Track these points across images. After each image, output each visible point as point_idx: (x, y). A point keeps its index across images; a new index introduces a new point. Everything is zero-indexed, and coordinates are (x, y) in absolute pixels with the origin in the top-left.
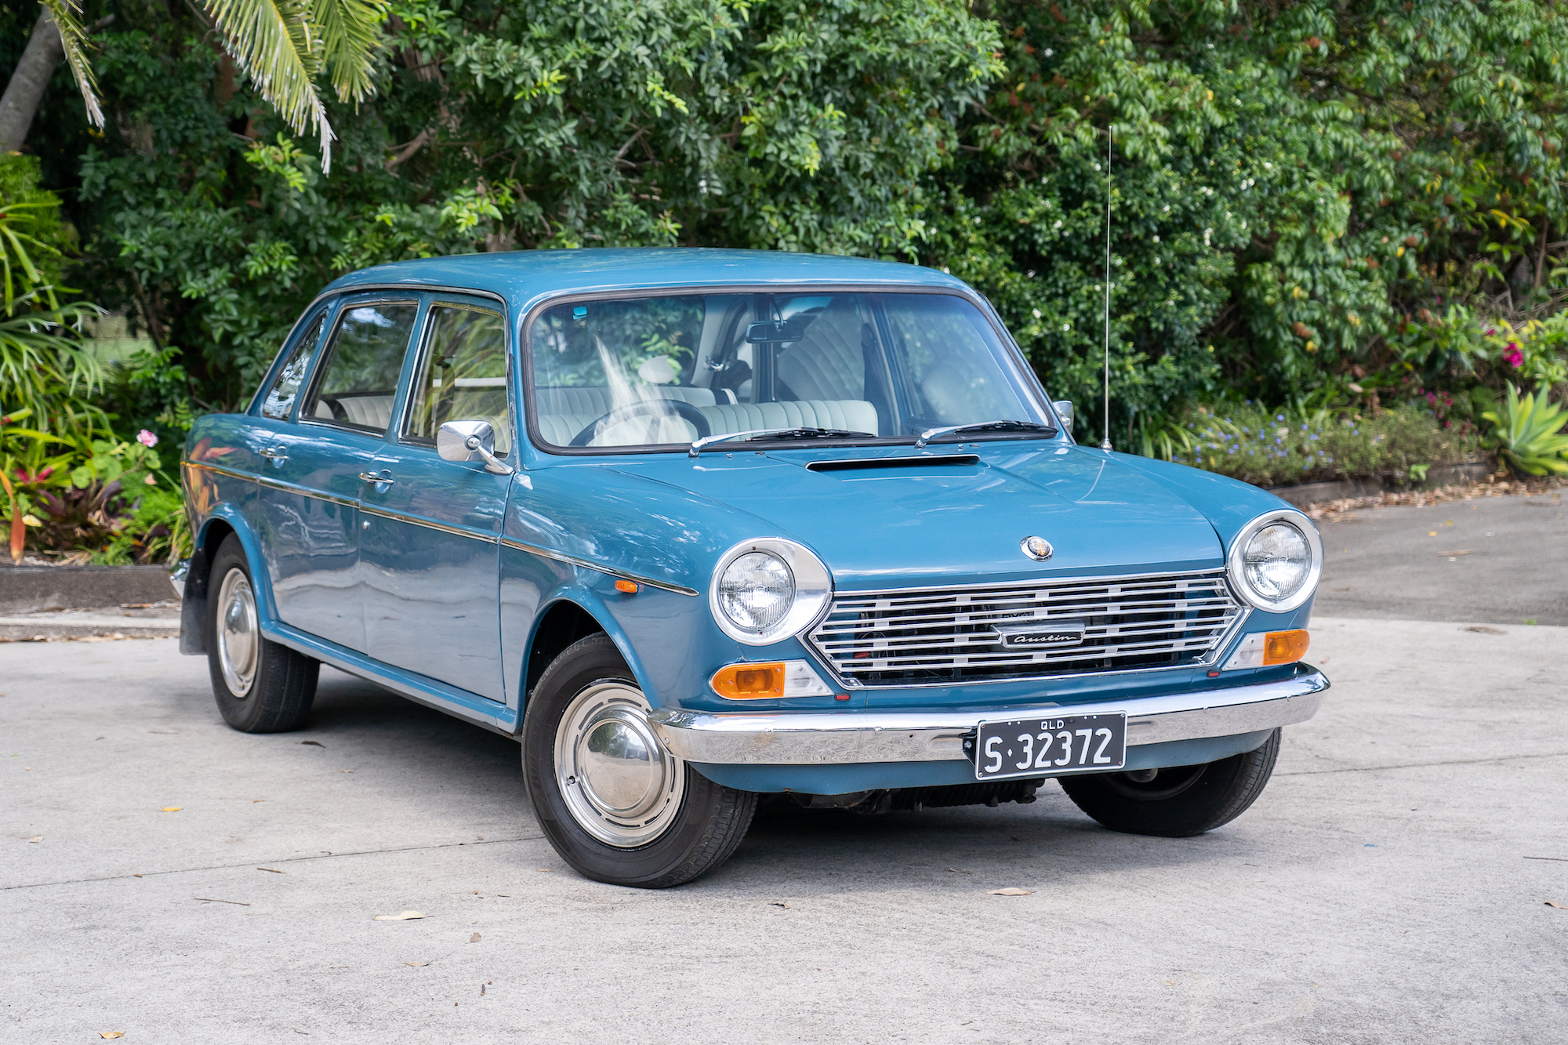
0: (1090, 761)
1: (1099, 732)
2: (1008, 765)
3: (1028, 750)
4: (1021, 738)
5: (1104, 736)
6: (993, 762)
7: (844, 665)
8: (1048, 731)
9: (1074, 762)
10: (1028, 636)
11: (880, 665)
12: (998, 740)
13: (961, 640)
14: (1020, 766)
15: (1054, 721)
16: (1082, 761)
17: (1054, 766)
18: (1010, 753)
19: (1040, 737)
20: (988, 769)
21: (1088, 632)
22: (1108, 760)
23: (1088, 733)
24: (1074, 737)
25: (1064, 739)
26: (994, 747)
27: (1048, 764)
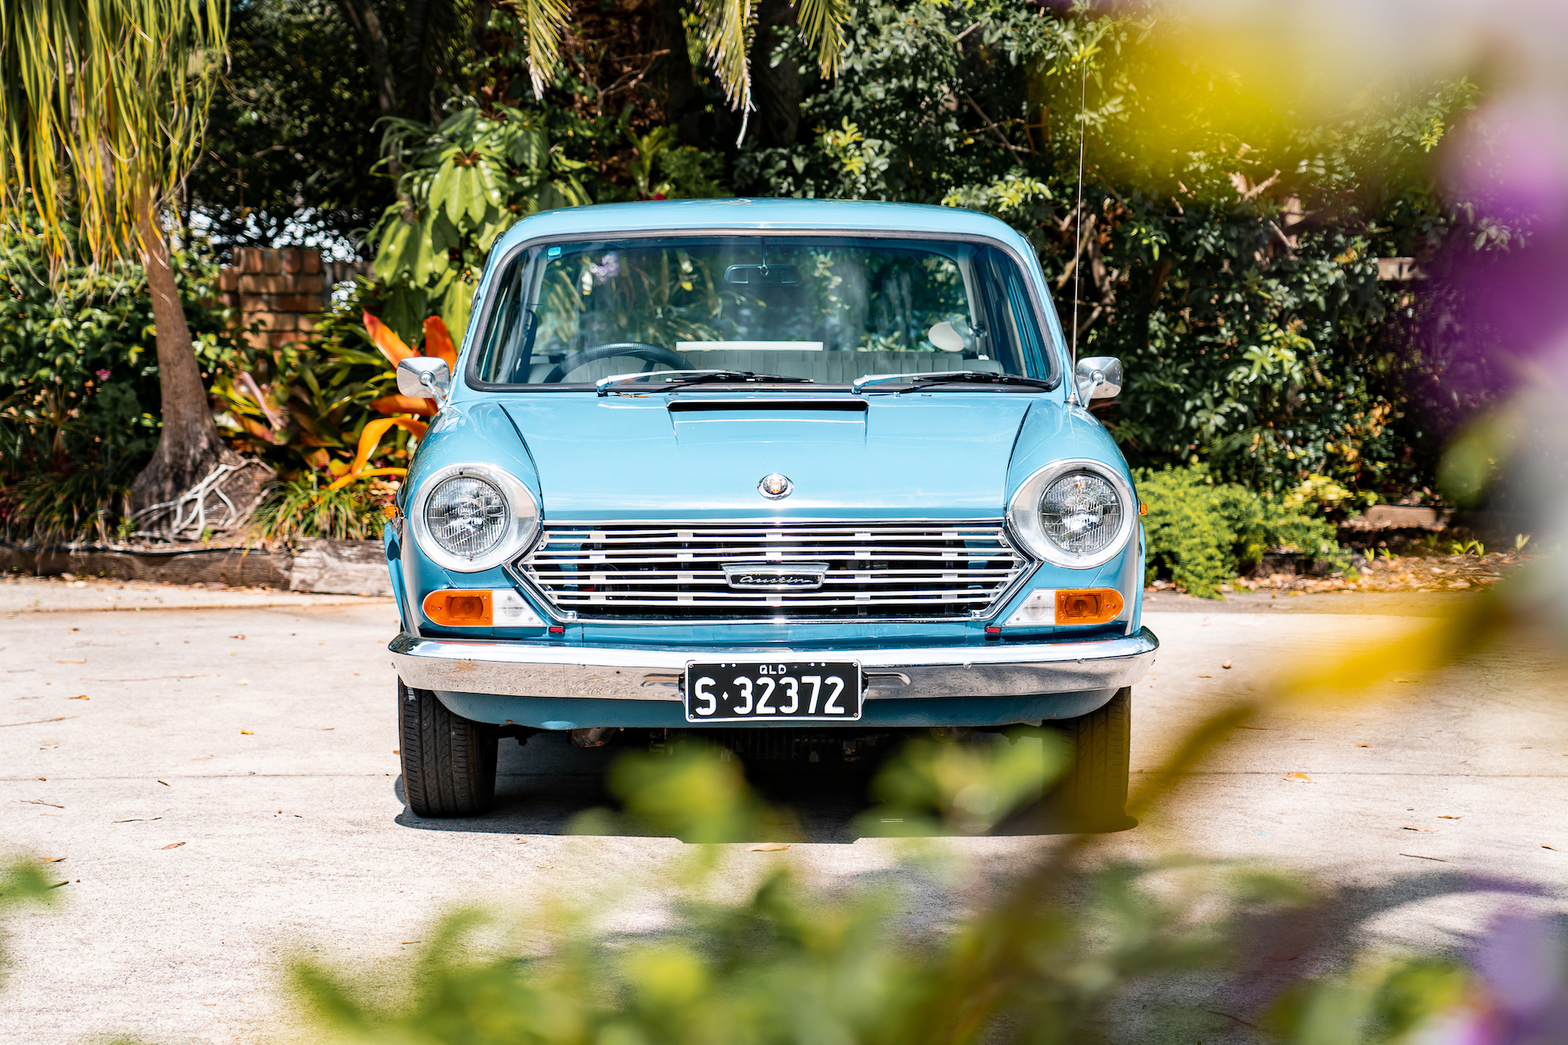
0: (820, 710)
1: (829, 681)
2: (724, 709)
3: (747, 693)
4: (738, 681)
5: (834, 685)
6: (706, 704)
7: (560, 597)
8: (768, 675)
9: (803, 709)
10: (755, 577)
11: (598, 599)
12: (711, 682)
13: (685, 578)
14: (738, 710)
15: (775, 666)
16: (812, 710)
17: (779, 713)
18: (725, 696)
19: (760, 681)
20: (700, 711)
21: (828, 577)
22: (841, 710)
23: (816, 681)
24: (800, 684)
25: (789, 686)
26: (705, 688)
27: (772, 710)
